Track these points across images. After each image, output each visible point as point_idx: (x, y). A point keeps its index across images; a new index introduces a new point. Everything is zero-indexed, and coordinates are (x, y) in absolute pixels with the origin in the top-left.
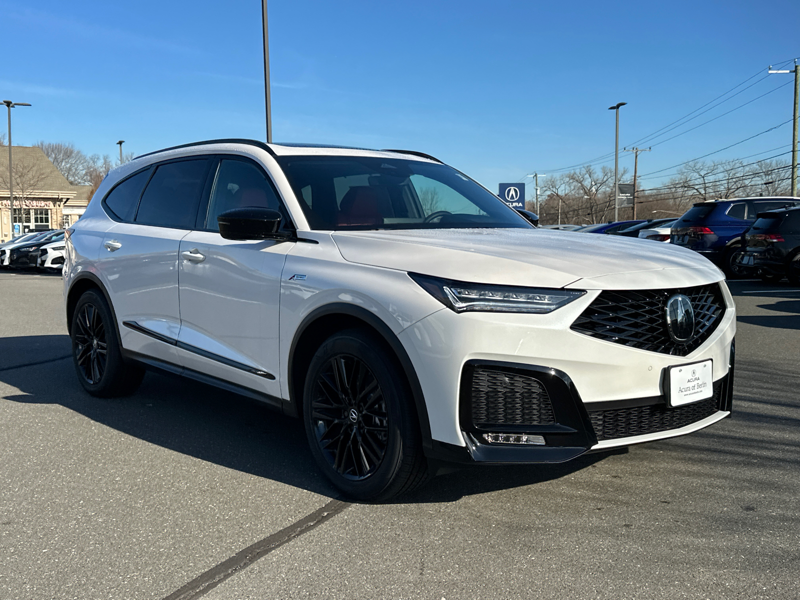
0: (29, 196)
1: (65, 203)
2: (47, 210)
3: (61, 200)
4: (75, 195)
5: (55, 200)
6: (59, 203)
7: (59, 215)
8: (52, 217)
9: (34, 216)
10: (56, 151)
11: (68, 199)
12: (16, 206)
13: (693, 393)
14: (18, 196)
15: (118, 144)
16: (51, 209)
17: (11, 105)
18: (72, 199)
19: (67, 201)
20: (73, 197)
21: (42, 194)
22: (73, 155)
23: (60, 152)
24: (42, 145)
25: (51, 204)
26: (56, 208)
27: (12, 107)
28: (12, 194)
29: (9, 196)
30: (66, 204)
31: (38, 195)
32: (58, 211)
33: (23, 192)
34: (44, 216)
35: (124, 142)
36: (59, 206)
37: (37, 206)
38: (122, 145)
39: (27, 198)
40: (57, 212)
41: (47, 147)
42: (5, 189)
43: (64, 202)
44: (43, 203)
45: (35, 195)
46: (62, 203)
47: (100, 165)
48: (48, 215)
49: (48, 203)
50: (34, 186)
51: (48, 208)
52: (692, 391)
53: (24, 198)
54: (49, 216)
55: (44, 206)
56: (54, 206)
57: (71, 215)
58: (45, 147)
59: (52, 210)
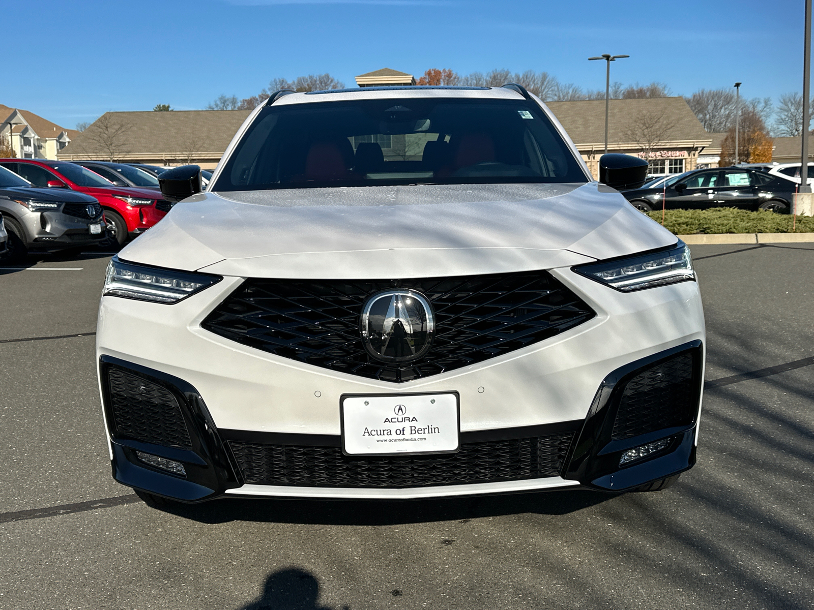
0: (655, 147)
1: (701, 151)
2: (681, 160)
3: (696, 149)
4: (711, 143)
5: (690, 150)
6: (694, 152)
7: (693, 165)
8: (686, 167)
9: (668, 167)
10: (716, 99)
11: (703, 148)
12: (651, 157)
13: (396, 441)
14: (644, 147)
15: (735, 86)
16: (685, 159)
17: (610, 59)
18: (707, 147)
19: (702, 150)
20: (708, 145)
21: (667, 144)
22: (733, 100)
23: (719, 98)
24: (703, 93)
25: (686, 153)
26: (690, 157)
27: (611, 60)
28: (606, 147)
29: (604, 149)
30: (701, 153)
31: (664, 145)
32: (693, 160)
33: (649, 144)
34: (678, 166)
35: (741, 84)
36: (694, 155)
37: (672, 156)
38: (739, 87)
39: (653, 149)
40: (691, 161)
41: (708, 95)
42: (633, 141)
43: (699, 151)
44: (678, 153)
45: (661, 145)
46: (697, 152)
47: (760, 109)
48: (682, 165)
49: (682, 153)
50: (660, 138)
51: (682, 158)
52: (394, 436)
53: (650, 149)
54: (684, 166)
55: (679, 156)
56: (689, 156)
57: (710, 164)
58: (706, 94)
59: (687, 160)
